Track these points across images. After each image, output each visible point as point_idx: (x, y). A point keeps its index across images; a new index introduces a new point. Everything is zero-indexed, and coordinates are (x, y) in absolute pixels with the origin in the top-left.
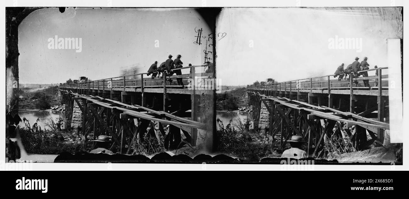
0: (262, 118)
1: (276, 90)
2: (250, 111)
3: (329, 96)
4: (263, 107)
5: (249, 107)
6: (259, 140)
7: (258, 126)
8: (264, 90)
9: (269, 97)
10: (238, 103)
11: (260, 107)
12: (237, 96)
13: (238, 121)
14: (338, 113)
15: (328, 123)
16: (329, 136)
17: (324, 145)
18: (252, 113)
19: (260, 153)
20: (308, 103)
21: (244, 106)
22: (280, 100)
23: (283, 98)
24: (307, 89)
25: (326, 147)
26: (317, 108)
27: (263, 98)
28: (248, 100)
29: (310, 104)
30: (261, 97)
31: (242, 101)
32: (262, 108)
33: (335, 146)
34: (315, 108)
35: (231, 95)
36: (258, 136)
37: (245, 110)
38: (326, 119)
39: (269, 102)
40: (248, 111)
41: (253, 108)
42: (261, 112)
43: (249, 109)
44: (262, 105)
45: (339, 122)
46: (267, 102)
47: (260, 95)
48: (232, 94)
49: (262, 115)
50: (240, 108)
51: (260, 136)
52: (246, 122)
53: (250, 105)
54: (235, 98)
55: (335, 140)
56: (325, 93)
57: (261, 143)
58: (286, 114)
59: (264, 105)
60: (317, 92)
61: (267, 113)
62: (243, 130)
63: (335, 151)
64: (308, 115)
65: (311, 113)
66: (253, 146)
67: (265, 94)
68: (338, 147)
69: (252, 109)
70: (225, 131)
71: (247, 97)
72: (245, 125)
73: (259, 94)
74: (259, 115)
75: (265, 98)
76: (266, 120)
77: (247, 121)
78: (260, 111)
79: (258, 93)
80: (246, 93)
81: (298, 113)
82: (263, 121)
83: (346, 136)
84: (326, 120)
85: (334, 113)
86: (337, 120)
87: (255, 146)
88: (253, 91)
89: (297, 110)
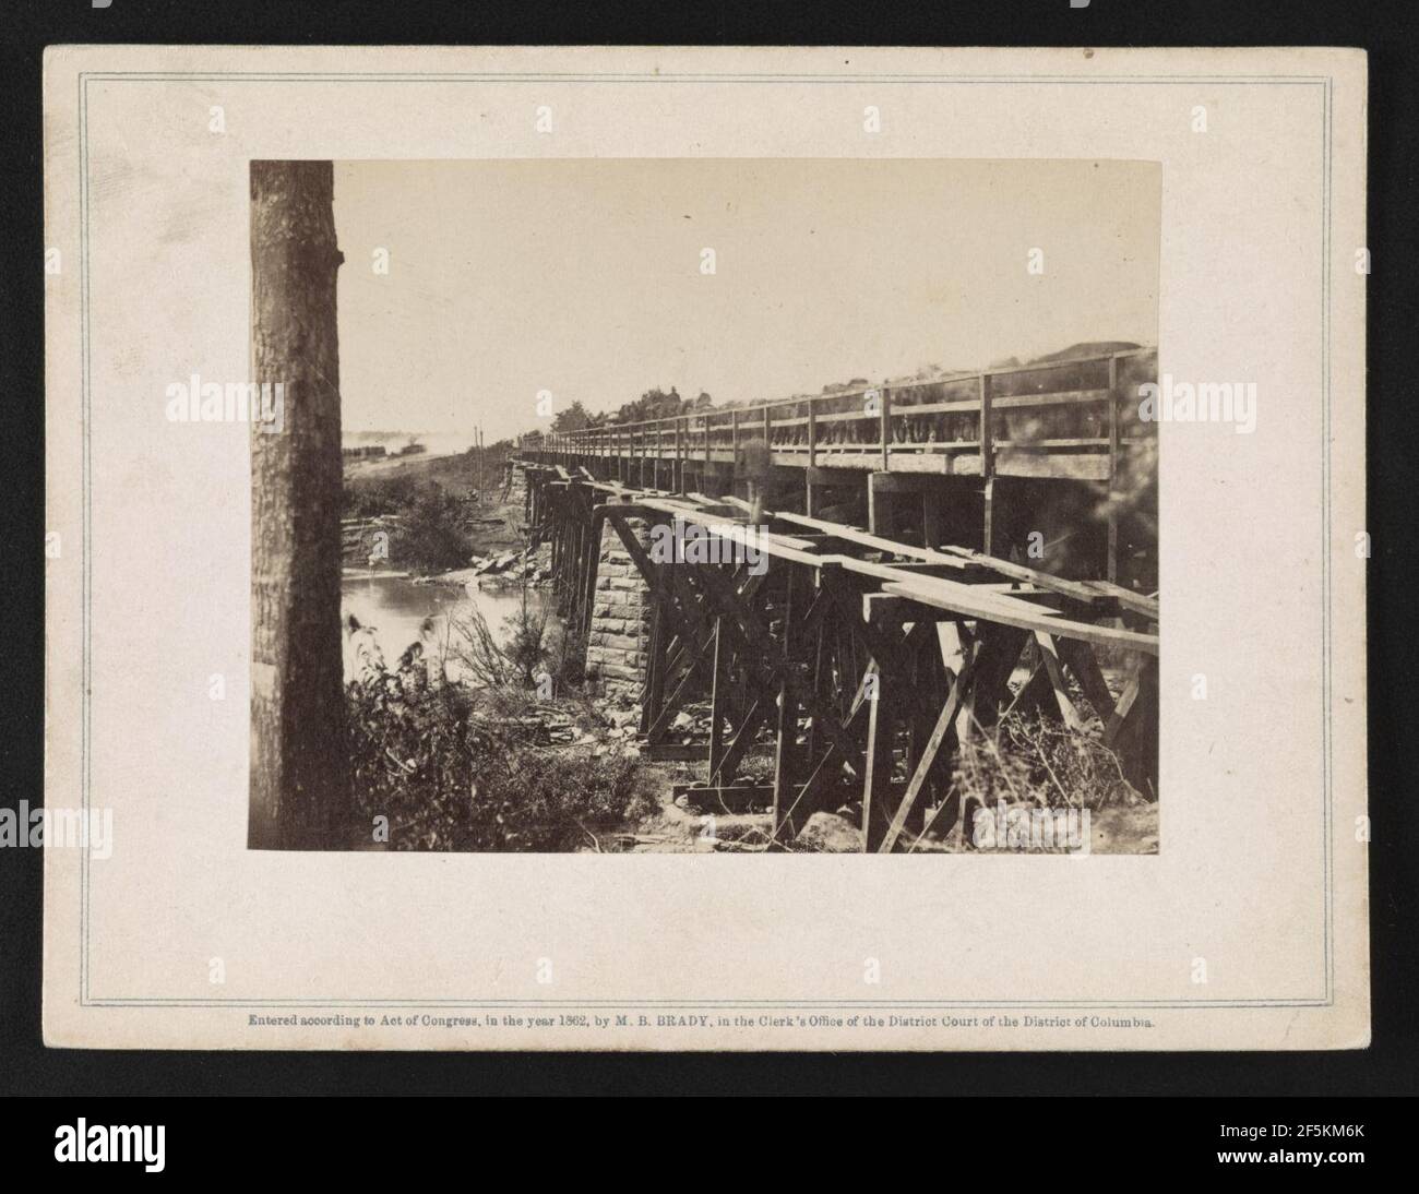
0: (606, 614)
1: (683, 455)
2: (536, 576)
3: (988, 492)
4: (613, 554)
5: (532, 552)
6: (589, 738)
7: (584, 658)
8: (615, 453)
9: (644, 497)
10: (469, 529)
11: (597, 549)
12: (462, 492)
13: (472, 629)
14: (1036, 587)
15: (977, 645)
16: (985, 716)
17: (957, 768)
18: (549, 583)
19: (593, 807)
20: (866, 529)
21: (503, 544)
22: (710, 510)
23: (724, 498)
24: (858, 451)
25: (970, 775)
26: (919, 560)
27: (613, 502)
28: (527, 514)
29: (879, 533)
30: (603, 495)
31: (492, 516)
32: (606, 556)
33: (1017, 770)
34: (908, 558)
35: (433, 483)
36: (582, 714)
37: (508, 566)
38: (971, 618)
39: (643, 522)
40: (529, 573)
41: (558, 560)
42: (600, 581)
43: (531, 565)
44: (604, 541)
45: (1044, 640)
46: (635, 525)
47: (598, 485)
48: (437, 479)
49: (607, 597)
50: (484, 554)
51: (593, 716)
52: (518, 636)
53: (536, 543)
54: (452, 502)
55: (1020, 738)
56: (965, 473)
57: (600, 750)
58: (740, 591)
59: (616, 538)
60: (918, 468)
61: (632, 583)
62: (498, 681)
63: (1022, 799)
64: (867, 598)
65: (885, 586)
66: (558, 769)
67: (624, 478)
68: (1037, 778)
69: (549, 565)
70: (391, 684)
71: (521, 494)
72: (510, 651)
73: (586, 479)
74: (591, 595)
75: (621, 503)
76: (629, 623)
77: (520, 630)
78: (594, 576)
79: (585, 472)
80: (515, 471)
81: (810, 584)
82: (611, 631)
83: (1084, 717)
84: (967, 623)
85: (1016, 586)
86: (1032, 624)
87: (567, 771)
88: (553, 464)
89: (805, 570)
